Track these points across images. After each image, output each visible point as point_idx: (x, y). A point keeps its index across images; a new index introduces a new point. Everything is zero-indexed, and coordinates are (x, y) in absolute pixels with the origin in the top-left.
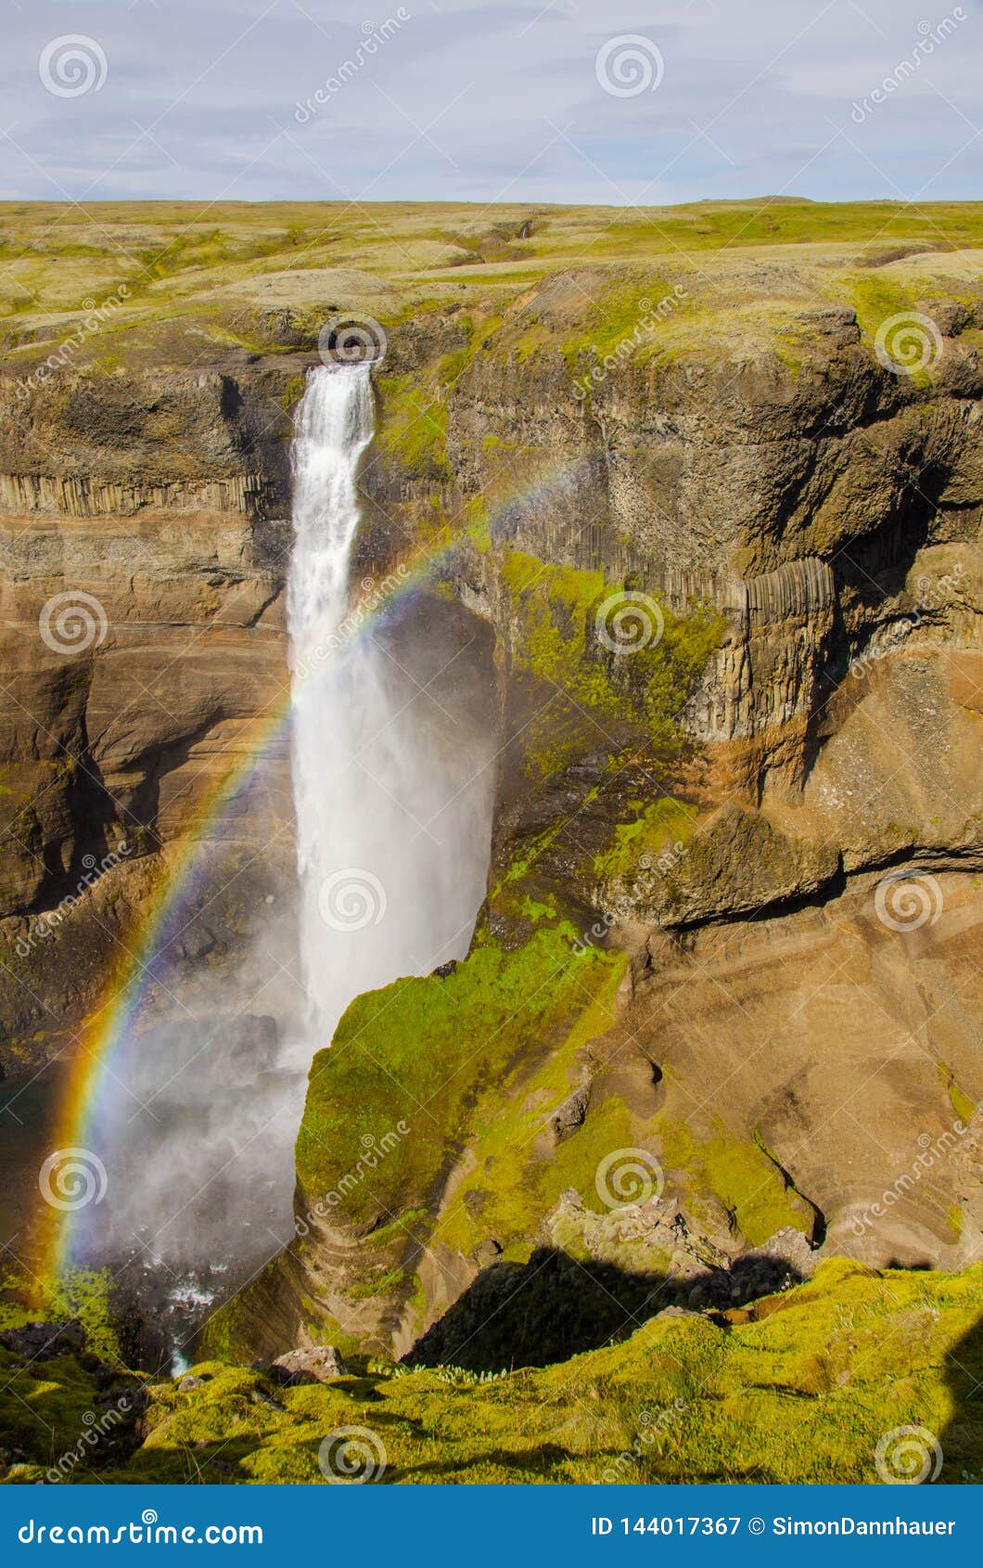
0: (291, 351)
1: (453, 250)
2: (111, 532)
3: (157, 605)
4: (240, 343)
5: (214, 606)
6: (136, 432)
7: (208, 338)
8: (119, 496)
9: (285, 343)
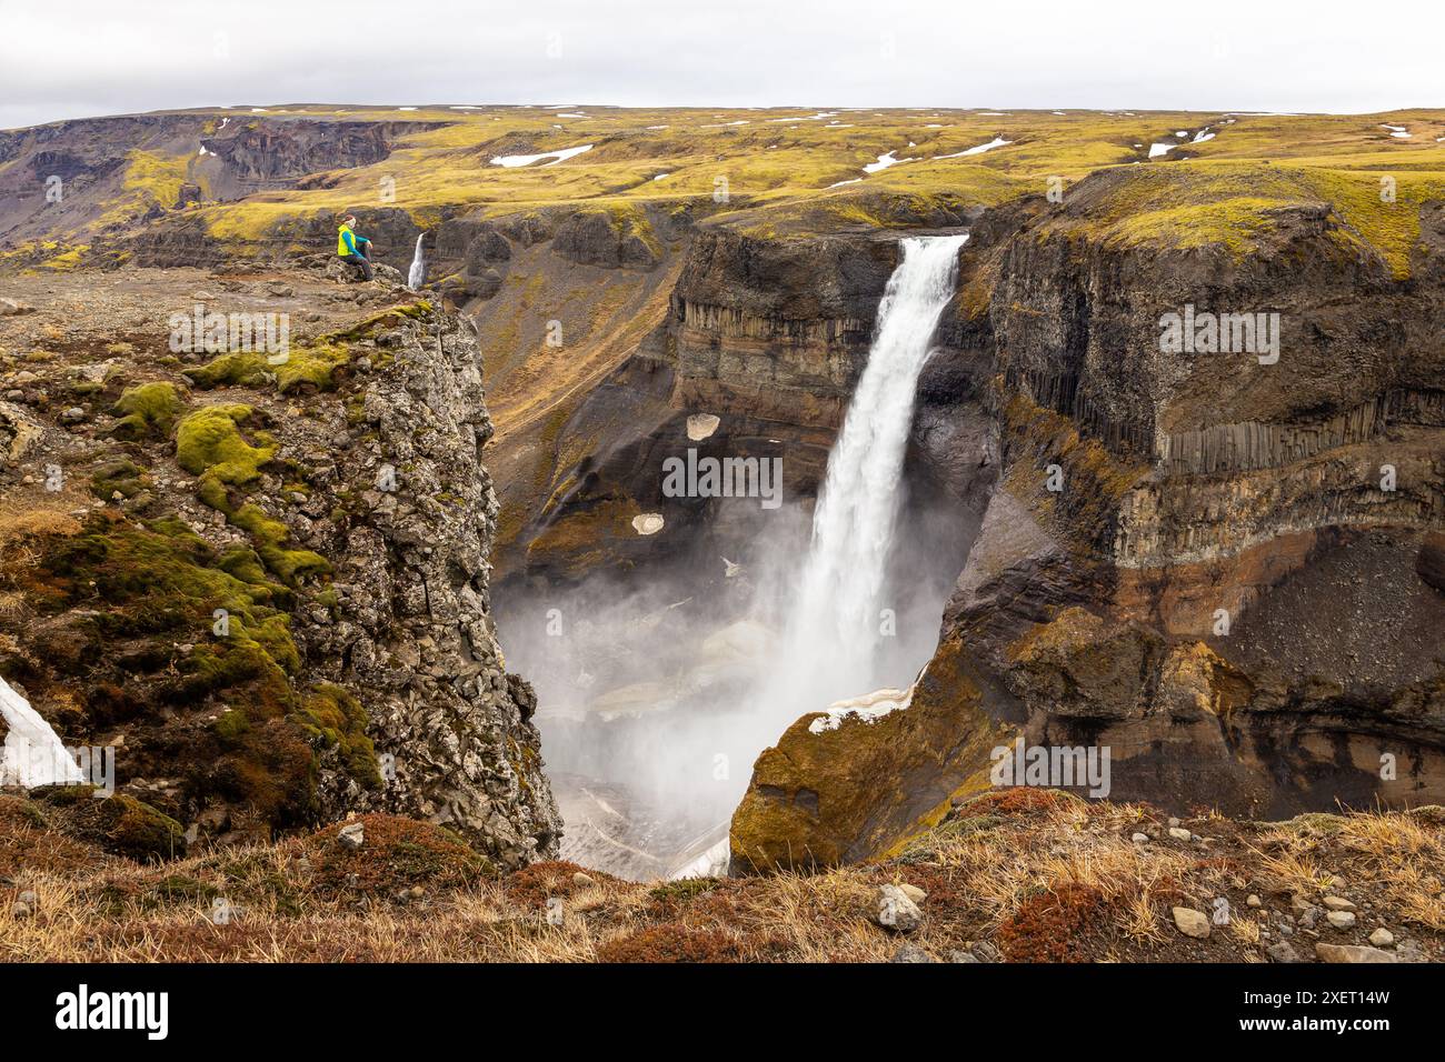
0: (907, 227)
1: (1127, 150)
2: (752, 351)
3: (775, 408)
4: (867, 218)
5: (817, 413)
6: (776, 280)
7: (842, 214)
8: (760, 325)
9: (903, 221)
